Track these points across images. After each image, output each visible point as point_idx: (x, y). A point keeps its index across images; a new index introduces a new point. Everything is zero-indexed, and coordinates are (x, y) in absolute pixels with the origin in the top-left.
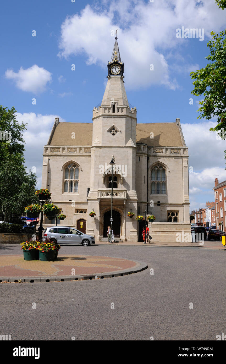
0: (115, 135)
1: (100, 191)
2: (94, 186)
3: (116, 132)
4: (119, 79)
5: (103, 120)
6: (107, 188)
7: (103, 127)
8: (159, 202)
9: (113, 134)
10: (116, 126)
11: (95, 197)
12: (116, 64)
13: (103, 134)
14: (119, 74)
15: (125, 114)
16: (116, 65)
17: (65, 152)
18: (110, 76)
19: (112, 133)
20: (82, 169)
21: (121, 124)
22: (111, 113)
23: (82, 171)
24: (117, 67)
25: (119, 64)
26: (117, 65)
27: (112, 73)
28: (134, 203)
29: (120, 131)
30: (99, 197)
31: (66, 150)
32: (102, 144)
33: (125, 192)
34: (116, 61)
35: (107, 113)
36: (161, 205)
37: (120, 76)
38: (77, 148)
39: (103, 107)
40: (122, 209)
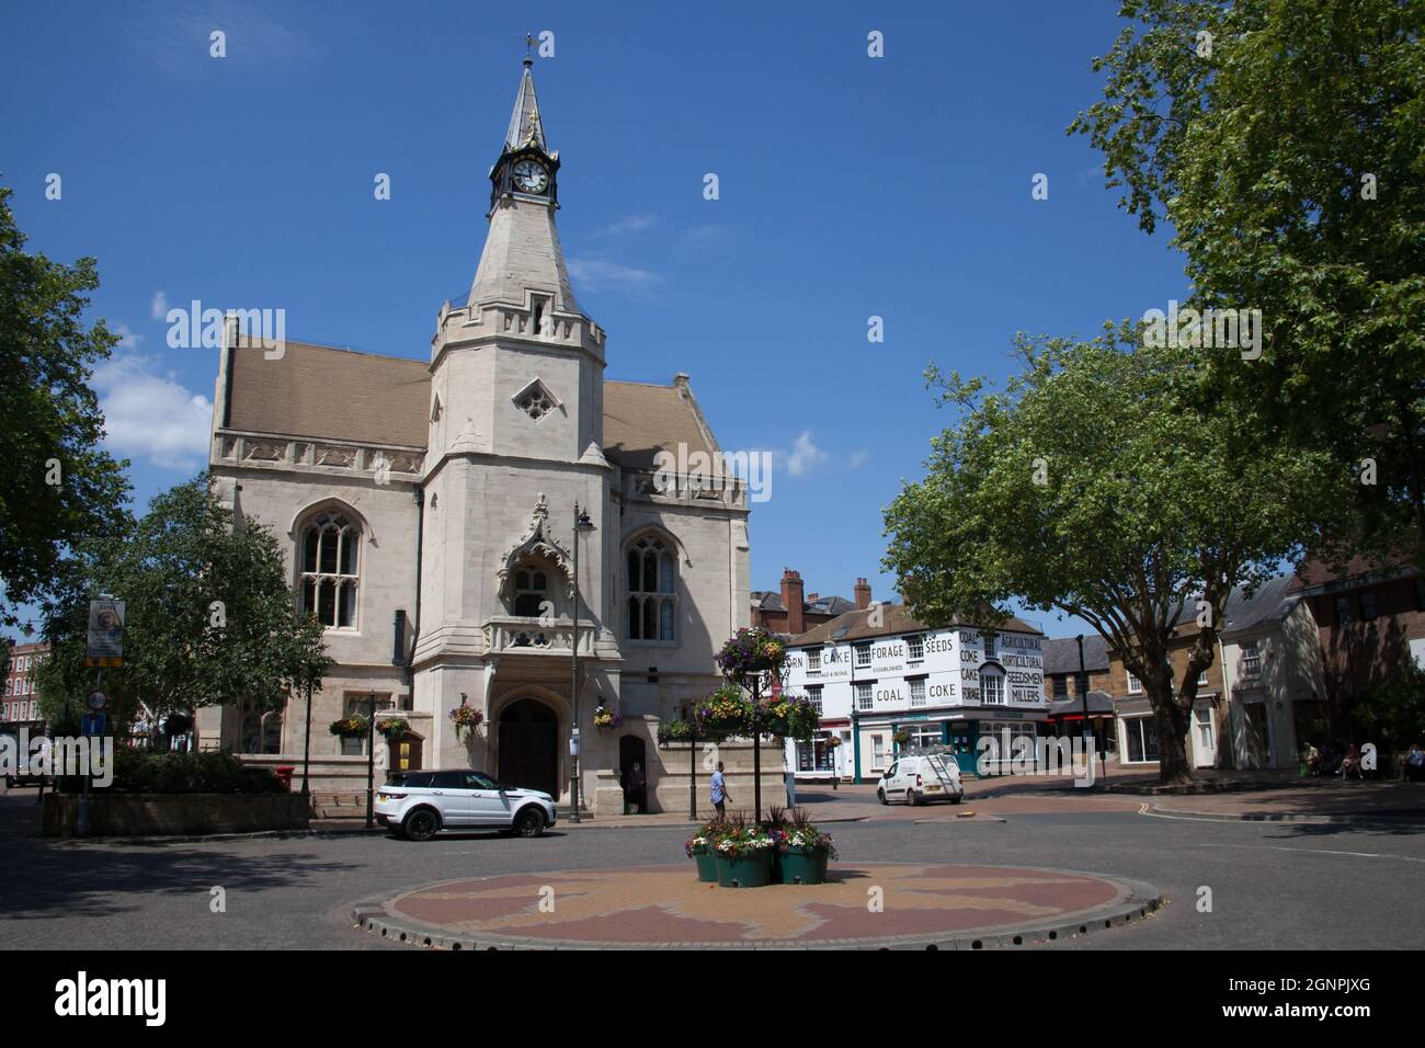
0: (541, 420)
1: (499, 630)
2: (465, 605)
3: (545, 406)
4: (545, 212)
5: (497, 358)
6: (512, 615)
7: (500, 382)
8: (653, 670)
9: (535, 415)
10: (547, 384)
11: (469, 649)
12: (533, 156)
13: (498, 409)
14: (543, 193)
15: (579, 345)
16: (531, 159)
17: (306, 463)
18: (510, 196)
19: (531, 408)
20: (376, 536)
21: (563, 379)
22: (527, 335)
23: (373, 541)
24: (535, 167)
25: (546, 159)
26: (535, 161)
27: (517, 184)
28: (609, 676)
29: (562, 407)
30: (497, 650)
31: (309, 455)
32: (495, 446)
33: (589, 634)
34: (533, 144)
35: (512, 333)
36: (661, 681)
37: (546, 201)
38: (355, 452)
39: (500, 309)
40: (567, 696)
